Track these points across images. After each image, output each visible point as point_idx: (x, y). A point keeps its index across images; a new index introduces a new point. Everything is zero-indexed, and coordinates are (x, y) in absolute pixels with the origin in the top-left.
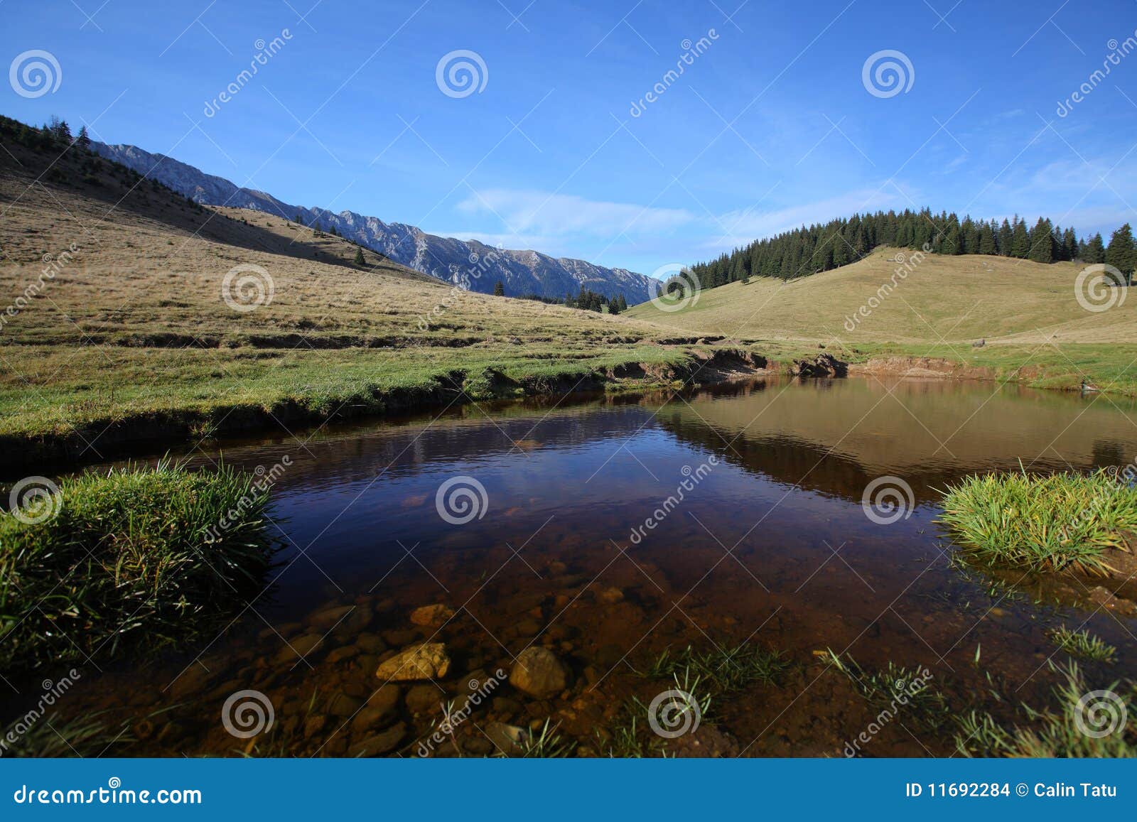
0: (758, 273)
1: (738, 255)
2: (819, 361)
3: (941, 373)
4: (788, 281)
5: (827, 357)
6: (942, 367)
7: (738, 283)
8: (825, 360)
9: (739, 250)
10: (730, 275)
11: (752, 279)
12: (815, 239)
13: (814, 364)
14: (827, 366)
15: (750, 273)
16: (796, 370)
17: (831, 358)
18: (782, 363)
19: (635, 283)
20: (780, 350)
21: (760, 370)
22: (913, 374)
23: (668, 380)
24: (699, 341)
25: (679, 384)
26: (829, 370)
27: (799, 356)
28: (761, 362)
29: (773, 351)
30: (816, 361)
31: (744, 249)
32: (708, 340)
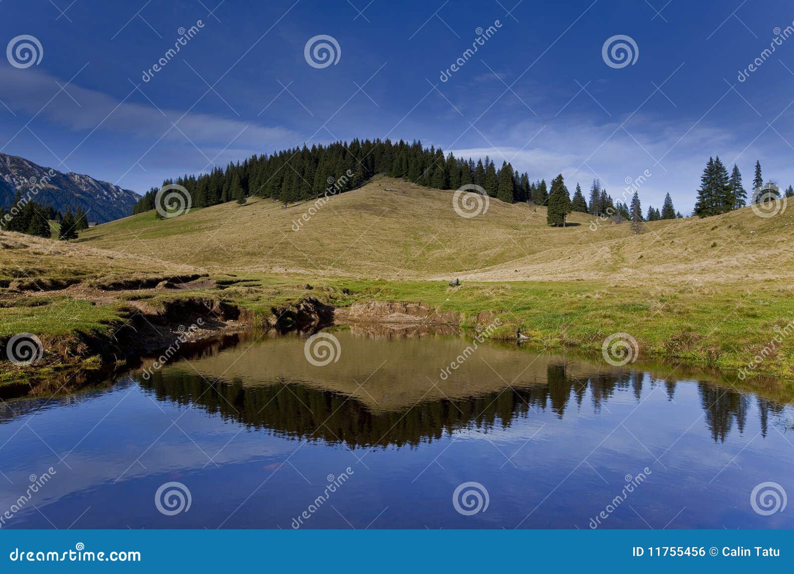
0: (257, 194)
1: (232, 169)
2: (302, 307)
3: (418, 318)
4: (289, 205)
5: (311, 301)
6: (418, 311)
7: (234, 203)
8: (309, 305)
9: (235, 165)
10: (224, 193)
11: (249, 200)
12: (317, 161)
13: (296, 311)
14: (311, 313)
15: (247, 193)
16: (273, 321)
17: (316, 303)
18: (257, 313)
19: (102, 194)
20: (259, 294)
21: (230, 323)
22: (392, 319)
23: (77, 358)
24: (161, 284)
25: (92, 362)
26: (313, 316)
27: (279, 302)
28: (231, 312)
29: (251, 296)
30: (298, 307)
31: (241, 164)
32: (173, 282)
